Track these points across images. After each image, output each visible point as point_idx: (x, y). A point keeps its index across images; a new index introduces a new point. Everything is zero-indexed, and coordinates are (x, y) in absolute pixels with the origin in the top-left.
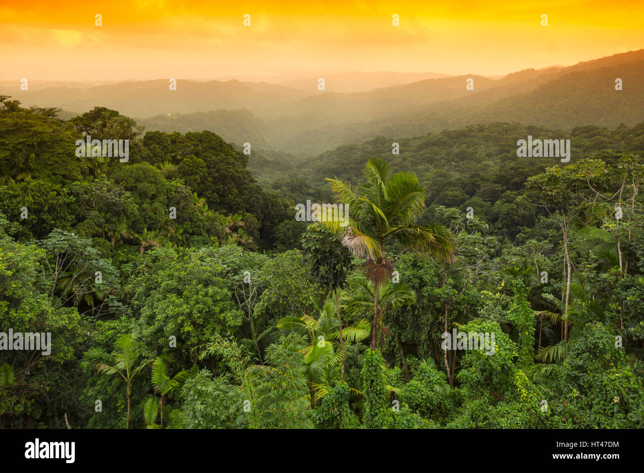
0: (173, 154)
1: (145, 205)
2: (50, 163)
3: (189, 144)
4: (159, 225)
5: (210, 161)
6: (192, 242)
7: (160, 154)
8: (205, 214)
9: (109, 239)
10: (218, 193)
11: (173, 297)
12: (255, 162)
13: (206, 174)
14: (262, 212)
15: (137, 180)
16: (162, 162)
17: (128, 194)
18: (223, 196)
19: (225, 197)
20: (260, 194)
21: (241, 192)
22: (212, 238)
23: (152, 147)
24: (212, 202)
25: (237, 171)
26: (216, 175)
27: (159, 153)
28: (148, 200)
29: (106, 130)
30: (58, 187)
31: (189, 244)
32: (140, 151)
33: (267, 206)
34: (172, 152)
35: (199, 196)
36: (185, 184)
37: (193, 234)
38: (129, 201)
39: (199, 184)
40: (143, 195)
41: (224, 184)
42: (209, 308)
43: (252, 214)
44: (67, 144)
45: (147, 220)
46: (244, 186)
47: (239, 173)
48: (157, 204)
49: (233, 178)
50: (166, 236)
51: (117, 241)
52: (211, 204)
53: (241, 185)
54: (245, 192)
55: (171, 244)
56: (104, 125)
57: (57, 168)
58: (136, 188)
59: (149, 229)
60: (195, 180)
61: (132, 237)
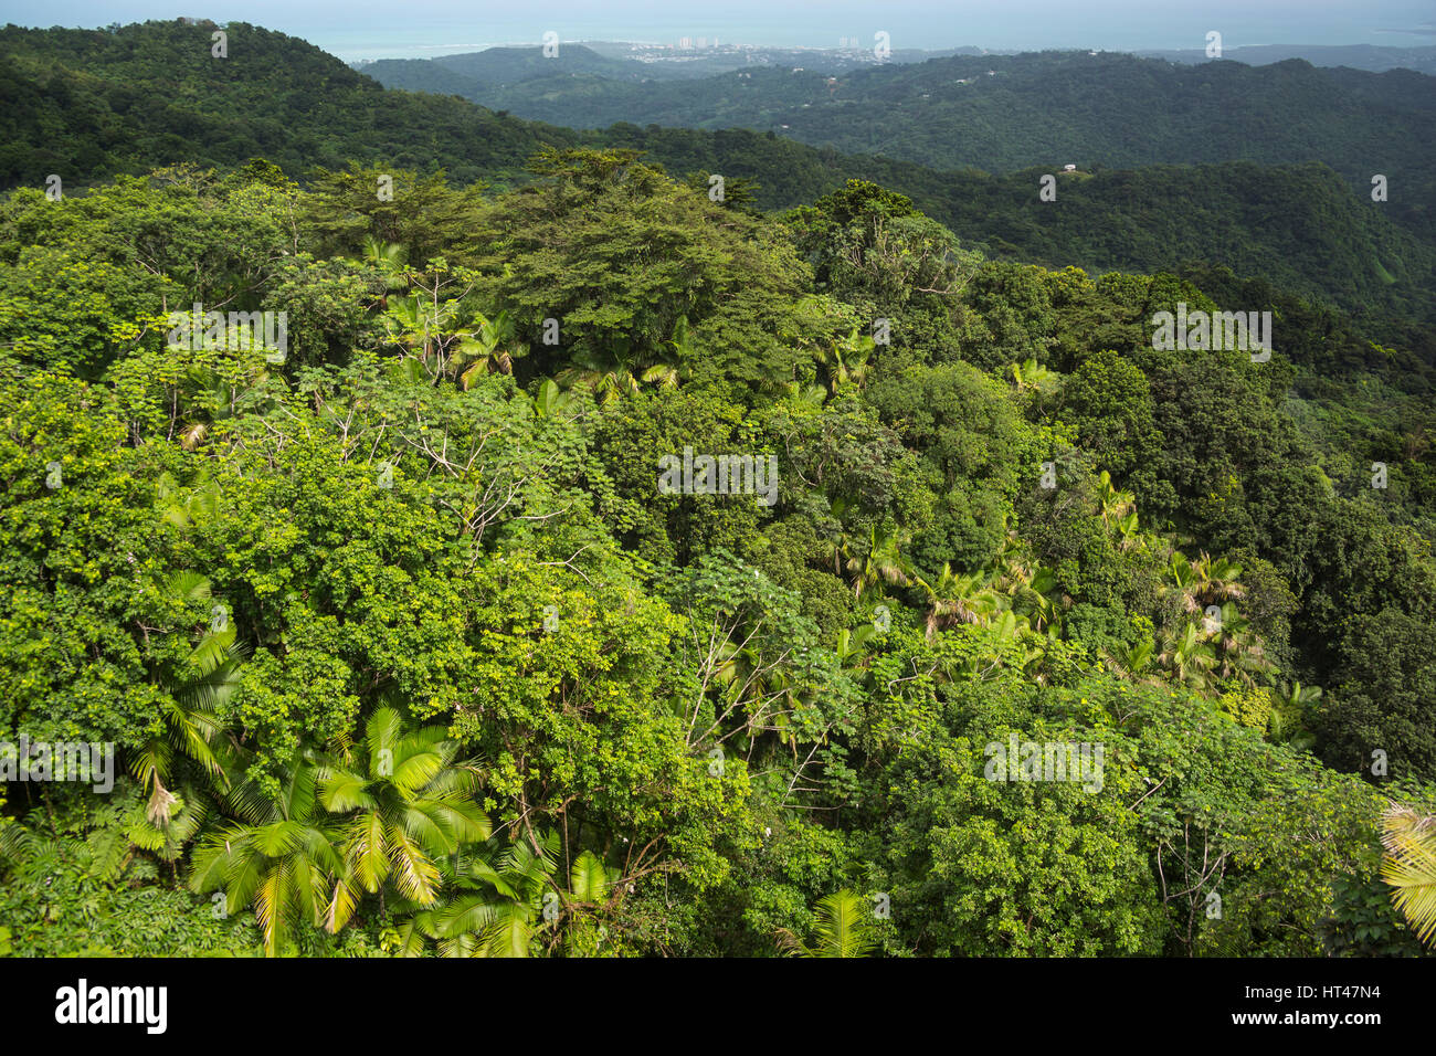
0: (1055, 341)
1: (956, 495)
2: (722, 344)
3: (1107, 313)
4: (988, 559)
5: (1166, 377)
6: (1075, 621)
7: (1016, 338)
8: (1127, 542)
9: (848, 577)
10: (1176, 481)
11: (987, 829)
12: (1330, 353)
13: (1150, 419)
14: (1311, 561)
15: (940, 418)
16: (1021, 361)
17: (911, 457)
18: (1191, 492)
19: (1197, 496)
20: (1311, 503)
21: (1252, 490)
22: (1137, 620)
23: (994, 314)
24: (1156, 506)
25: (1246, 421)
26: (1180, 423)
27: (1013, 332)
28: (964, 482)
29: (871, 254)
30: (735, 412)
31: (1065, 625)
32: (959, 323)
33: (1327, 546)
34: (1053, 334)
35: (1120, 481)
36: (1077, 443)
37: (1083, 597)
38: (910, 478)
39: (1122, 446)
40: (951, 465)
41: (1201, 455)
42: (1075, 886)
43: (1275, 564)
44: (766, 294)
45: (956, 539)
46: (1261, 471)
47: (1253, 426)
48: (988, 497)
49: (1232, 442)
50: (1004, 590)
51: (868, 586)
52: (1148, 512)
53: (1253, 465)
54: (1265, 490)
55: (1012, 618)
56: (869, 240)
57: (736, 361)
58: (937, 440)
59: (958, 568)
60: (1112, 432)
61: (909, 583)
